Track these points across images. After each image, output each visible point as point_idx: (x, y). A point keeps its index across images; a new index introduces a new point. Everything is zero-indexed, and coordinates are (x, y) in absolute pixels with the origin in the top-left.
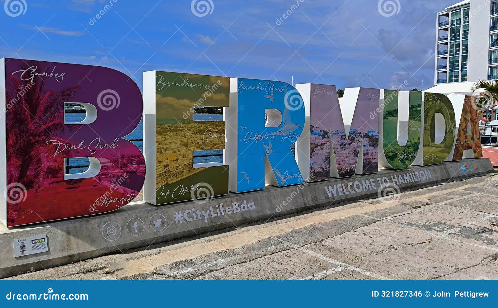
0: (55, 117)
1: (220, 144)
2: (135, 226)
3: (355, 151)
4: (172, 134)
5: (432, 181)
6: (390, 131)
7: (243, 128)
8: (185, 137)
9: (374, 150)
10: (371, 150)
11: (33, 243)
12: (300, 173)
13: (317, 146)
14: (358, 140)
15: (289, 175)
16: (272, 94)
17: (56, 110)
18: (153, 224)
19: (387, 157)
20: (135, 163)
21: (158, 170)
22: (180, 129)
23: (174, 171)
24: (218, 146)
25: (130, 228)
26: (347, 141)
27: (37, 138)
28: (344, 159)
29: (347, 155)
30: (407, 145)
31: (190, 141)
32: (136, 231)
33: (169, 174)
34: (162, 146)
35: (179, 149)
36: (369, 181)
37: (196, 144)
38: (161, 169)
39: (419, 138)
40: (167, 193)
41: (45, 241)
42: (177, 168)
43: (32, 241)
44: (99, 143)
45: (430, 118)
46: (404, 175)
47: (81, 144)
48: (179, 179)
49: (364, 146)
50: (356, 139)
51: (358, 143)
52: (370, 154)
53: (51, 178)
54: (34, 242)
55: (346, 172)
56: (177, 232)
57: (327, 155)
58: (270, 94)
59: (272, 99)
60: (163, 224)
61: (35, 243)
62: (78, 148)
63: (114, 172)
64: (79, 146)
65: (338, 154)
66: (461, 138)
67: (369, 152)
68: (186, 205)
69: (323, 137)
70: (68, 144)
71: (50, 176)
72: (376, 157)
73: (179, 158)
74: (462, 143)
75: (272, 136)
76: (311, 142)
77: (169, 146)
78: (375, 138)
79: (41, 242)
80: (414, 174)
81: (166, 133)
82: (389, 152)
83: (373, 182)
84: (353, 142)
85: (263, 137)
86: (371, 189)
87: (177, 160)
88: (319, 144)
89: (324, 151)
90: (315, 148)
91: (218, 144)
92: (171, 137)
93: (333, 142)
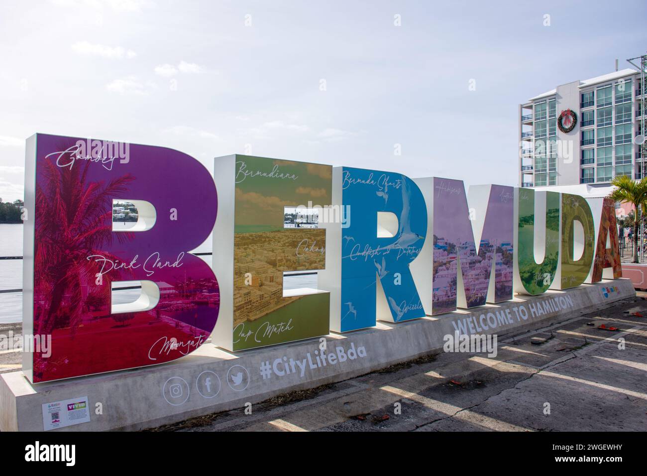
0: (100, 220)
1: (319, 261)
2: (208, 383)
3: (486, 271)
4: (256, 247)
5: (574, 310)
6: (526, 245)
7: (349, 238)
8: (273, 251)
9: (508, 270)
10: (505, 269)
11: (69, 409)
12: (420, 303)
13: (442, 264)
14: (490, 257)
15: (406, 306)
16: (386, 191)
17: (102, 210)
18: (231, 381)
19: (522, 279)
20: (205, 289)
21: (237, 300)
22: (265, 240)
23: (258, 301)
24: (316, 264)
25: (201, 387)
26: (477, 258)
27: (76, 252)
28: (473, 283)
29: (477, 277)
30: (544, 262)
31: (279, 258)
32: (209, 391)
33: (250, 306)
34: (242, 265)
35: (263, 269)
36: (505, 312)
37: (287, 261)
38: (240, 299)
39: (557, 254)
40: (248, 334)
41: (85, 407)
42: (262, 297)
43: (68, 405)
44: (158, 260)
45: (568, 226)
46: (543, 302)
47: (134, 261)
48: (265, 313)
49: (497, 264)
50: (488, 254)
51: (489, 260)
52: (503, 276)
53: (93, 311)
54: (70, 407)
55: (476, 300)
56: (265, 392)
57: (454, 276)
58: (383, 191)
59: (386, 197)
60: (245, 380)
61: (72, 409)
62: (130, 267)
63: (178, 302)
64: (131, 264)
65: (466, 275)
66: (600, 253)
67: (503, 272)
68: (275, 353)
69: (450, 252)
70: (116, 261)
71: (92, 308)
72: (510, 279)
73: (264, 282)
74: (601, 259)
75: (386, 250)
76: (434, 259)
77: (251, 265)
78: (509, 253)
79: (80, 408)
80: (554, 300)
81: (248, 245)
82: (524, 272)
83: (509, 313)
84: (484, 259)
85: (375, 252)
86: (507, 323)
87: (261, 285)
88: (444, 261)
89: (450, 271)
90: (440, 268)
91: (316, 262)
92: (254, 252)
93: (460, 259)
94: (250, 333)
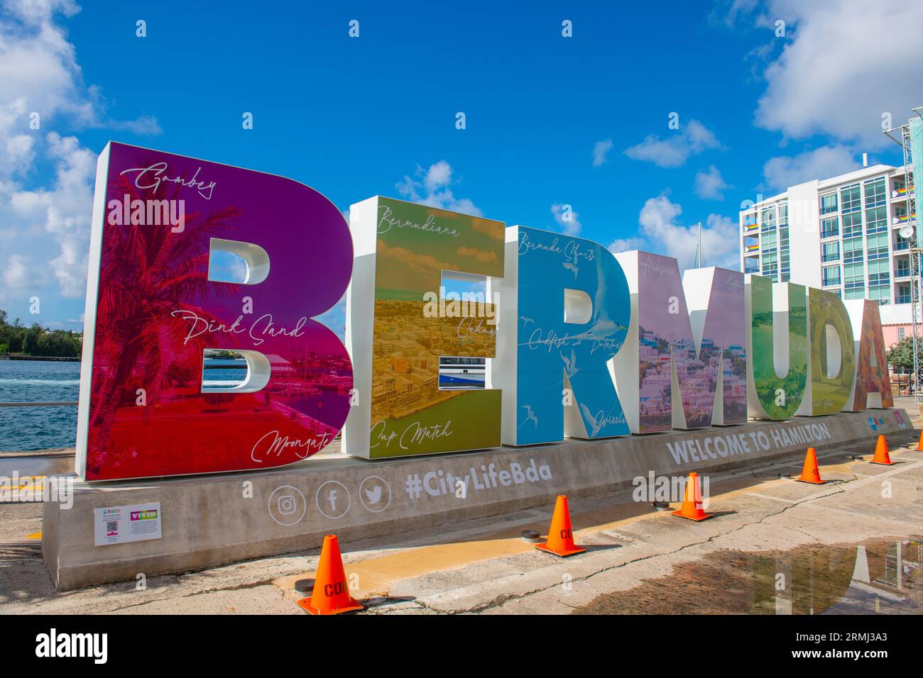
0: (191, 264)
1: (488, 347)
2: (332, 497)
3: (711, 381)
4: (403, 320)
5: (831, 442)
6: (763, 350)
7: (527, 320)
8: (426, 327)
9: (740, 383)
10: (736, 382)
11: (132, 519)
12: (623, 416)
13: (651, 366)
14: (715, 362)
15: (605, 418)
16: (576, 262)
17: (195, 250)
18: (365, 497)
19: (760, 397)
20: (334, 370)
21: (377, 389)
22: (416, 312)
23: (404, 393)
24: (483, 350)
25: (324, 503)
26: (697, 361)
27: (155, 304)
28: (693, 395)
29: (699, 387)
30: (788, 377)
31: (434, 337)
32: (334, 508)
33: (394, 399)
34: (384, 342)
35: (413, 350)
36: (738, 437)
37: (444, 342)
38: (381, 388)
39: (805, 367)
40: (391, 437)
41: (156, 517)
42: (410, 387)
43: (132, 513)
44: (270, 325)
45: (818, 333)
46: (789, 429)
47: (237, 324)
48: (413, 410)
49: (724, 373)
50: (712, 359)
51: (714, 366)
52: (733, 389)
53: (177, 386)
54: (135, 516)
55: (698, 420)
56: (412, 516)
57: (667, 384)
58: (572, 262)
59: (576, 270)
60: (384, 498)
61: (137, 518)
62: (231, 330)
63: (296, 384)
64: (233, 327)
65: (684, 384)
66: (863, 371)
67: (733, 385)
68: (428, 463)
69: (661, 351)
70: (212, 321)
71: (174, 382)
72: (743, 395)
73: (413, 368)
74: (865, 380)
75: (576, 340)
76: (640, 359)
77: (396, 343)
78: (741, 360)
79: (149, 518)
80: (804, 428)
81: (393, 316)
82: (762, 387)
83: (744, 439)
84: (707, 364)
85: (561, 341)
86: (742, 452)
87: (410, 371)
88: (655, 362)
89: (662, 376)
90: (649, 371)
91: (483, 348)
92: (400, 326)
93: (676, 362)
94: (393, 435)
